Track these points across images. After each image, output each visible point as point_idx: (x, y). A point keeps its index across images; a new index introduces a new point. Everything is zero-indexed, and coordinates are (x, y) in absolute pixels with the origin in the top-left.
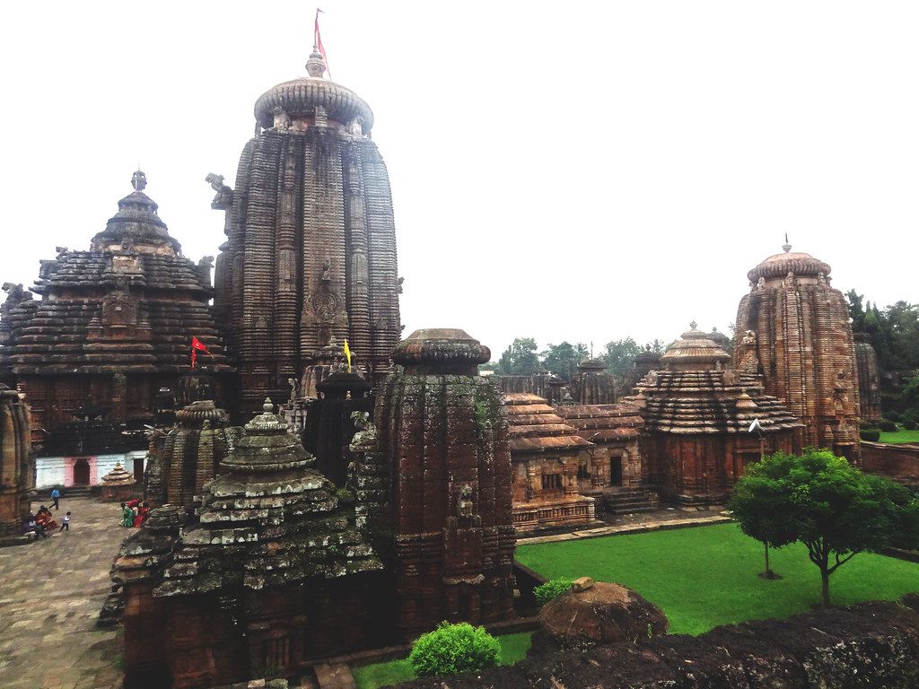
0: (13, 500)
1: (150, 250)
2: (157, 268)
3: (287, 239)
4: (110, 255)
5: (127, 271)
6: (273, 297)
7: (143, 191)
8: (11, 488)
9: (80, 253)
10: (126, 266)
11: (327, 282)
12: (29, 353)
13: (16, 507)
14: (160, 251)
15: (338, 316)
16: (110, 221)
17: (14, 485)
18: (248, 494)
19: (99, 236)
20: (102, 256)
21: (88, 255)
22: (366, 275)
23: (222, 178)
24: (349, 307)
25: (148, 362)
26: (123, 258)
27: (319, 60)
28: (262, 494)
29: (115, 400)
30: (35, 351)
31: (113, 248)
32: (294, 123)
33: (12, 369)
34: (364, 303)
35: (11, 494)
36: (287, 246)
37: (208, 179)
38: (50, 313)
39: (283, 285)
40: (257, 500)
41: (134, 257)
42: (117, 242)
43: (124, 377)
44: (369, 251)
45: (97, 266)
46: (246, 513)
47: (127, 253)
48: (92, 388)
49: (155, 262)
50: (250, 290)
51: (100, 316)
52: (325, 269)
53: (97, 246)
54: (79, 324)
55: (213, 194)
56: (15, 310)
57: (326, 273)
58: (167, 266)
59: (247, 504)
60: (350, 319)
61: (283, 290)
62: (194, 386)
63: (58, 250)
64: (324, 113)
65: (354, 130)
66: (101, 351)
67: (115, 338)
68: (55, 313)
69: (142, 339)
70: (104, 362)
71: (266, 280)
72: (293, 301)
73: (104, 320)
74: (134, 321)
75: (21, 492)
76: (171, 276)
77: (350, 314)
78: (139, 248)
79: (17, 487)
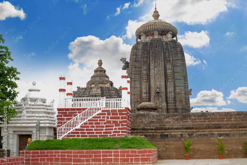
1: (103, 85)
2: (105, 91)
3: (145, 79)
4: (91, 88)
5: (96, 93)
6: (141, 99)
7: (101, 66)
9: (84, 88)
10: (96, 91)
11: (158, 93)
14: (106, 86)
15: (163, 104)
16: (92, 77)
19: (89, 82)
20: (89, 89)
21: (85, 89)
22: (173, 89)
23: (125, 59)
24: (167, 101)
26: (95, 89)
27: (157, 13)
31: (93, 86)
32: (148, 37)
34: (172, 99)
36: (145, 81)
37: (121, 60)
39: (144, 95)
41: (98, 88)
42: (93, 84)
44: (174, 80)
45: (88, 92)
47: (96, 87)
49: (105, 90)
50: (133, 97)
52: (157, 88)
53: (88, 86)
55: (123, 65)
57: (158, 89)
58: (108, 90)
60: (167, 106)
61: (144, 96)
63: (78, 87)
64: (157, 33)
65: (169, 37)
71: (139, 93)
72: (148, 100)
76: (109, 94)
77: (167, 103)
78: (100, 85)
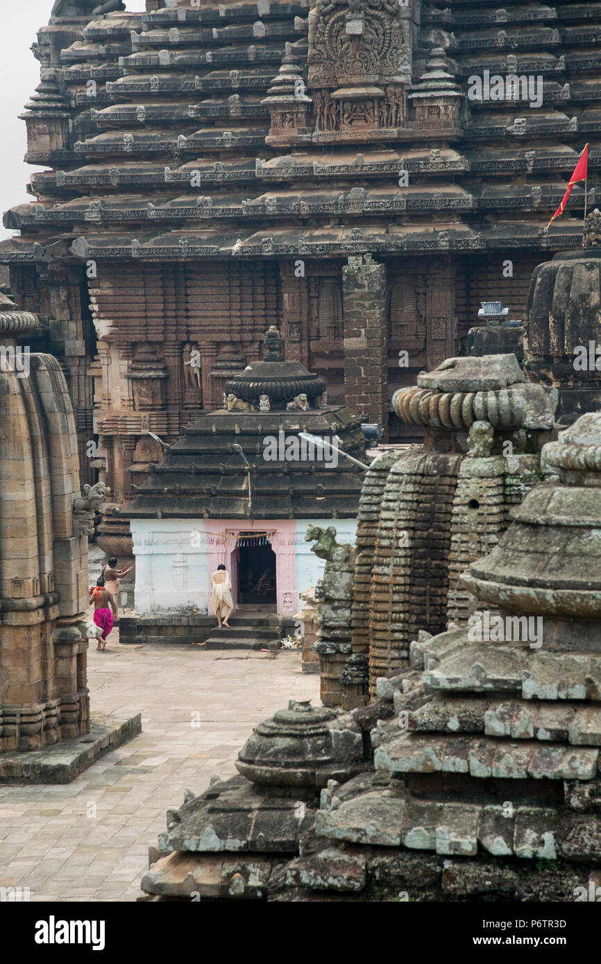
0: (35, 644)
8: (27, 610)
12: (113, 191)
13: (44, 667)
17: (34, 602)
18: (529, 689)
25: (447, 213)
28: (579, 692)
29: (349, 343)
30: (128, 186)
33: (69, 242)
35: (29, 627)
38: (164, 57)
40: (562, 713)
43: (374, 267)
46: (523, 753)
48: (287, 305)
51: (301, 62)
54: (243, 92)
56: (77, 47)
59: (524, 721)
62: (584, 297)
66: (308, 180)
67: (348, 133)
68: (180, 56)
69: (432, 132)
70: (318, 219)
73: (313, 71)
74: (403, 71)
75: (58, 623)
79: (45, 606)
